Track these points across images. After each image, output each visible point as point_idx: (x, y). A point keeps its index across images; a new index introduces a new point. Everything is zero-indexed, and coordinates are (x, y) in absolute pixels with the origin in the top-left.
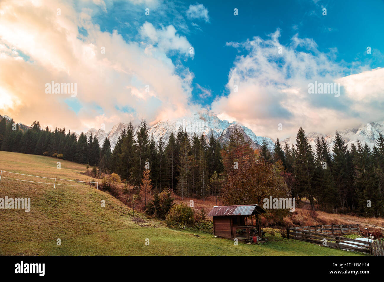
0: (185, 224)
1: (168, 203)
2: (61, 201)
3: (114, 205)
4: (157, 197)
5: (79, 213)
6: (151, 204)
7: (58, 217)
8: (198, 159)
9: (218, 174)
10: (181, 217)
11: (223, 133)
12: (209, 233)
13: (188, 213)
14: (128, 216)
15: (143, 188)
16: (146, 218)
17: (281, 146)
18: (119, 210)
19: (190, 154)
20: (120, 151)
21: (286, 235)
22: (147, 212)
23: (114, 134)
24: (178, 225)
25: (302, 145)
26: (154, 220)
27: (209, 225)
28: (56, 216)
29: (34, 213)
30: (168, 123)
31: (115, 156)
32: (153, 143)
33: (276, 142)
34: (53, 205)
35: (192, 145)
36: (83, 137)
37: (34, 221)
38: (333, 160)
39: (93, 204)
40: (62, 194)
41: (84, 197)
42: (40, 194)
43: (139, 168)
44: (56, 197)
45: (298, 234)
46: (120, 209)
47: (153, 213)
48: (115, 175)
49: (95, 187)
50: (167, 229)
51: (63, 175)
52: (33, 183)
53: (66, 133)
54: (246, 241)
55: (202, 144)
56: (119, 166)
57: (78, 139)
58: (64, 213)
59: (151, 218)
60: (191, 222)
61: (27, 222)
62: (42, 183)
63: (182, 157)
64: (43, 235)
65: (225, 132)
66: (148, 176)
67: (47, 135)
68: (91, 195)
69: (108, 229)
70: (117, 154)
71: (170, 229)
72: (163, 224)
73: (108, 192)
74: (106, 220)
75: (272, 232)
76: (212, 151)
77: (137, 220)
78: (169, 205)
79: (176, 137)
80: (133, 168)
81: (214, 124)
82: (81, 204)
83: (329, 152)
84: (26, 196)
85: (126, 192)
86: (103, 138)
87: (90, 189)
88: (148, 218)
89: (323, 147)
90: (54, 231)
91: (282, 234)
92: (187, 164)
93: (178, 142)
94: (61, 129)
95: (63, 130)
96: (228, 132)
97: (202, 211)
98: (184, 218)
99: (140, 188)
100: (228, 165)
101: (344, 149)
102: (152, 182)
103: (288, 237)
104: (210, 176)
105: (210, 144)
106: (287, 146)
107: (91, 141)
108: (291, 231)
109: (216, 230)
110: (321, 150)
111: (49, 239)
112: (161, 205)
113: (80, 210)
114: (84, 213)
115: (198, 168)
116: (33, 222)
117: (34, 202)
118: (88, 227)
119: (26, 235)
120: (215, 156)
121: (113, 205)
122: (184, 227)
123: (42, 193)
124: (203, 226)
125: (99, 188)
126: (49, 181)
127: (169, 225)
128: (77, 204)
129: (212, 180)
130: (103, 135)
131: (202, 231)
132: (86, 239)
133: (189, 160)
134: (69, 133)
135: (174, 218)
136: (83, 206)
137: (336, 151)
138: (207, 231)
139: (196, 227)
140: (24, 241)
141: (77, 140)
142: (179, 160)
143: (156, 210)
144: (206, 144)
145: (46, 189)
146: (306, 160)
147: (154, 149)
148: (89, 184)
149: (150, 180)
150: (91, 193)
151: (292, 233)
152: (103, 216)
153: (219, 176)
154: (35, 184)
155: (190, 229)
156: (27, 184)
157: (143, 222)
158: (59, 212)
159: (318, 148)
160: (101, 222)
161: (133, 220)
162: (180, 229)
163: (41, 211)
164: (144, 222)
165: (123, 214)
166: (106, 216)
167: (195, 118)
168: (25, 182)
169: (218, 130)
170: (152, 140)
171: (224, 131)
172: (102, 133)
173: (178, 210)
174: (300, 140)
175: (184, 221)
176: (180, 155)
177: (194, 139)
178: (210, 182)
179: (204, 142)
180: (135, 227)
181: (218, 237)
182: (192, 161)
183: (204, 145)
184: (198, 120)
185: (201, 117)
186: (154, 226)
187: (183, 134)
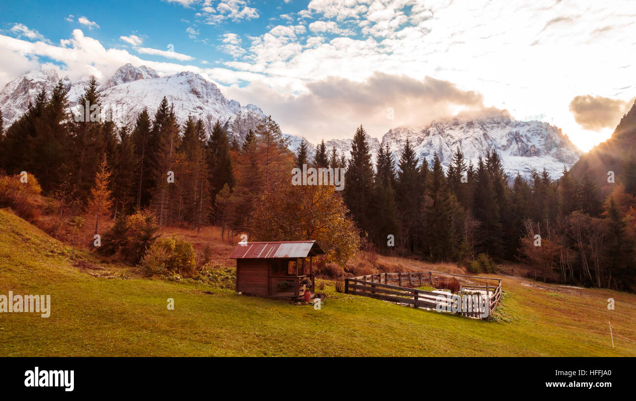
0: (178, 273)
1: (147, 235)
4: (122, 223)
9: (231, 189)
10: (172, 261)
11: (227, 122)
13: (186, 253)
14: (61, 257)
15: (93, 204)
16: (99, 261)
19: (177, 150)
21: (343, 288)
22: (99, 250)
24: (165, 274)
25: (359, 154)
32: (110, 124)
33: (320, 145)
35: (182, 135)
38: (397, 179)
47: (113, 252)
54: (292, 300)
60: (189, 269)
63: (163, 155)
65: (232, 120)
66: (105, 183)
72: (138, 274)
75: (320, 284)
76: (215, 150)
77: (83, 266)
78: (146, 240)
81: (215, 104)
83: (393, 167)
89: (387, 158)
91: (336, 288)
92: (173, 168)
93: (156, 128)
96: (237, 122)
97: (207, 250)
98: (177, 261)
101: (413, 164)
102: (112, 195)
103: (347, 292)
104: (217, 192)
105: (213, 138)
106: (334, 153)
108: (351, 283)
109: (239, 283)
110: (383, 163)
112: (130, 238)
122: (178, 279)
129: (220, 198)
133: (175, 162)
135: (161, 262)
137: (403, 166)
139: (198, 277)
142: (157, 159)
143: (120, 247)
144: (205, 137)
149: (110, 192)
151: (352, 286)
153: (231, 192)
155: (189, 281)
157: (96, 269)
162: (171, 281)
164: (99, 269)
165: (50, 253)
167: (181, 89)
169: (219, 115)
171: (230, 119)
173: (168, 247)
174: (357, 145)
175: (178, 267)
176: (159, 150)
177: (188, 124)
178: (216, 201)
179: (201, 132)
180: (82, 279)
181: (244, 294)
182: (180, 163)
183: (202, 139)
184: (186, 94)
185: (192, 90)
186: (122, 276)
187: (168, 115)
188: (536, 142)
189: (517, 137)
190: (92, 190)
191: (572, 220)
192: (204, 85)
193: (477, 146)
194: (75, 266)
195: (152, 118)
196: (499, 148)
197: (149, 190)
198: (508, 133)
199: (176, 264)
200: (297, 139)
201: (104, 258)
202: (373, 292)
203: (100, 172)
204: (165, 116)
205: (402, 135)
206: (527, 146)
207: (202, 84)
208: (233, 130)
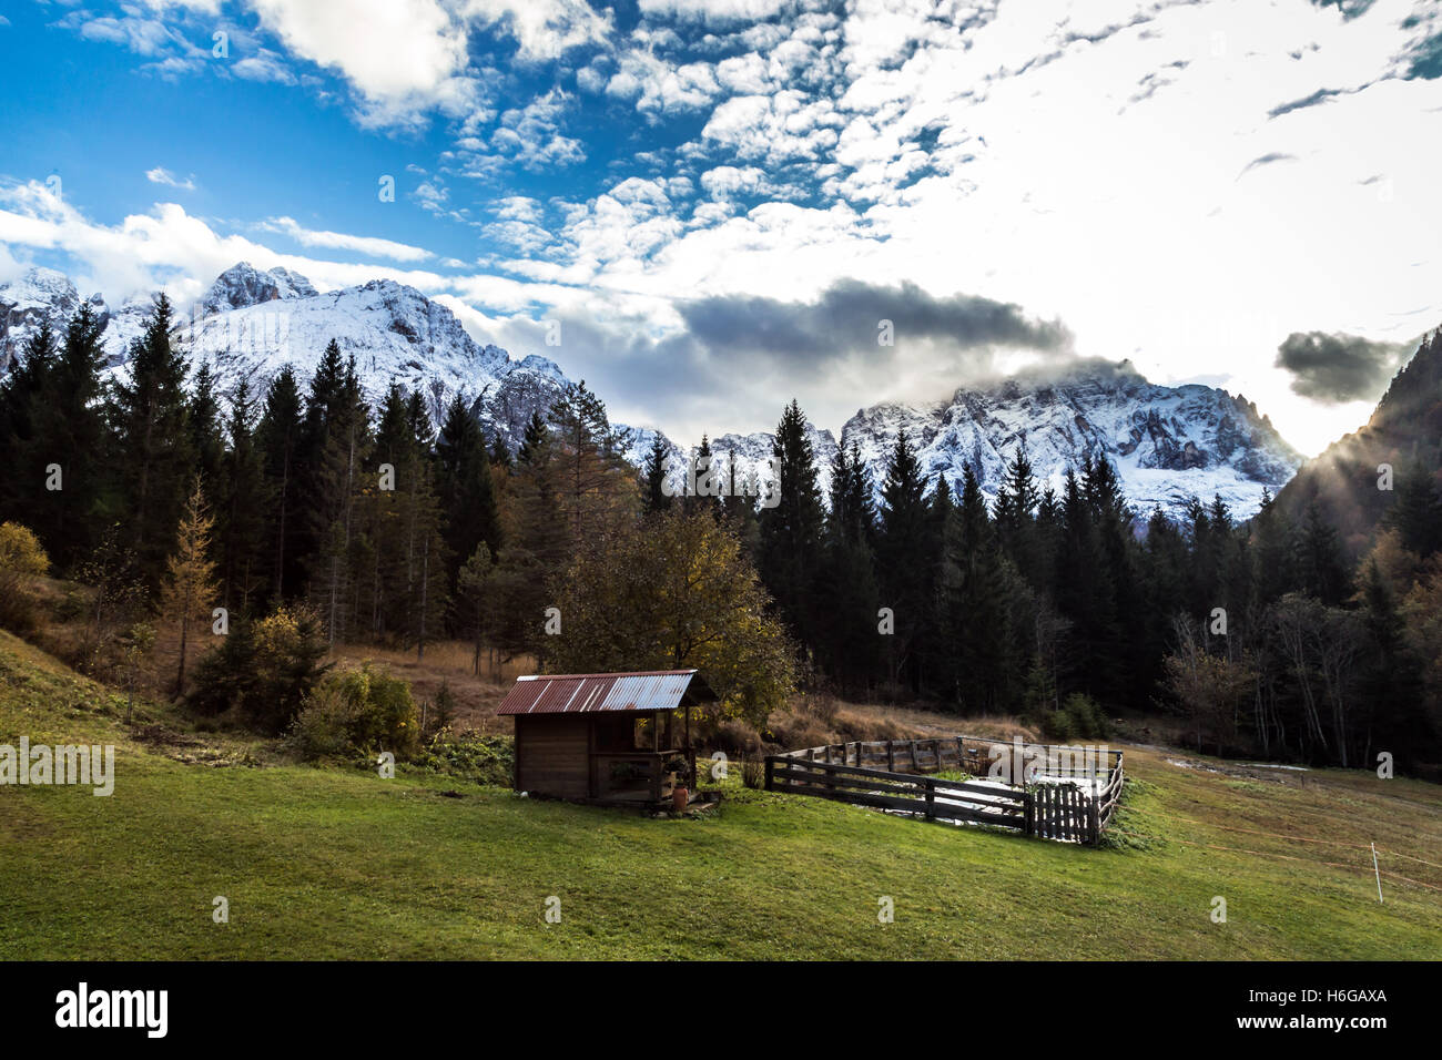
0: (379, 750)
1: (302, 665)
9: (493, 553)
10: (362, 723)
11: (481, 398)
14: (103, 718)
15: (173, 595)
16: (191, 726)
19: (366, 465)
24: (350, 754)
32: (205, 405)
38: (878, 524)
47: (222, 705)
54: (647, 807)
60: (404, 740)
63: (332, 476)
65: (492, 393)
66: (199, 544)
72: (280, 752)
76: (455, 463)
78: (300, 676)
81: (449, 355)
83: (868, 498)
89: (854, 477)
92: (356, 508)
93: (313, 413)
96: (502, 396)
97: (442, 696)
98: (376, 723)
102: (217, 573)
104: (461, 560)
105: (445, 434)
108: (777, 765)
109: (523, 770)
110: (845, 489)
112: (262, 673)
115: (400, 523)
129: (469, 575)
133: (362, 493)
135: (339, 724)
137: (891, 495)
142: (320, 487)
143: (240, 694)
144: (429, 433)
147: (209, 430)
149: (212, 564)
151: (781, 773)
153: (495, 560)
155: (403, 770)
157: (186, 745)
162: (363, 768)
164: (194, 745)
165: (75, 711)
169: (461, 381)
170: (204, 390)
171: (485, 389)
173: (351, 691)
174: (784, 447)
175: (378, 738)
176: (323, 465)
177: (388, 405)
178: (459, 581)
179: (419, 423)
180: (155, 769)
181: (533, 795)
182: (374, 496)
183: (423, 438)
184: (382, 332)
185: (396, 322)
186: (247, 758)
187: (342, 382)
188: (1198, 435)
189: (1152, 425)
190: (170, 563)
191: (1282, 615)
192: (423, 311)
193: (1060, 445)
194: (136, 739)
195: (305, 390)
196: (1111, 450)
197: (300, 560)
198: (1131, 414)
199: (372, 731)
200: (644, 436)
201: (202, 720)
202: (831, 786)
203: (188, 519)
204: (335, 383)
205: (887, 422)
206: (1177, 443)
207: (418, 310)
208: (493, 416)
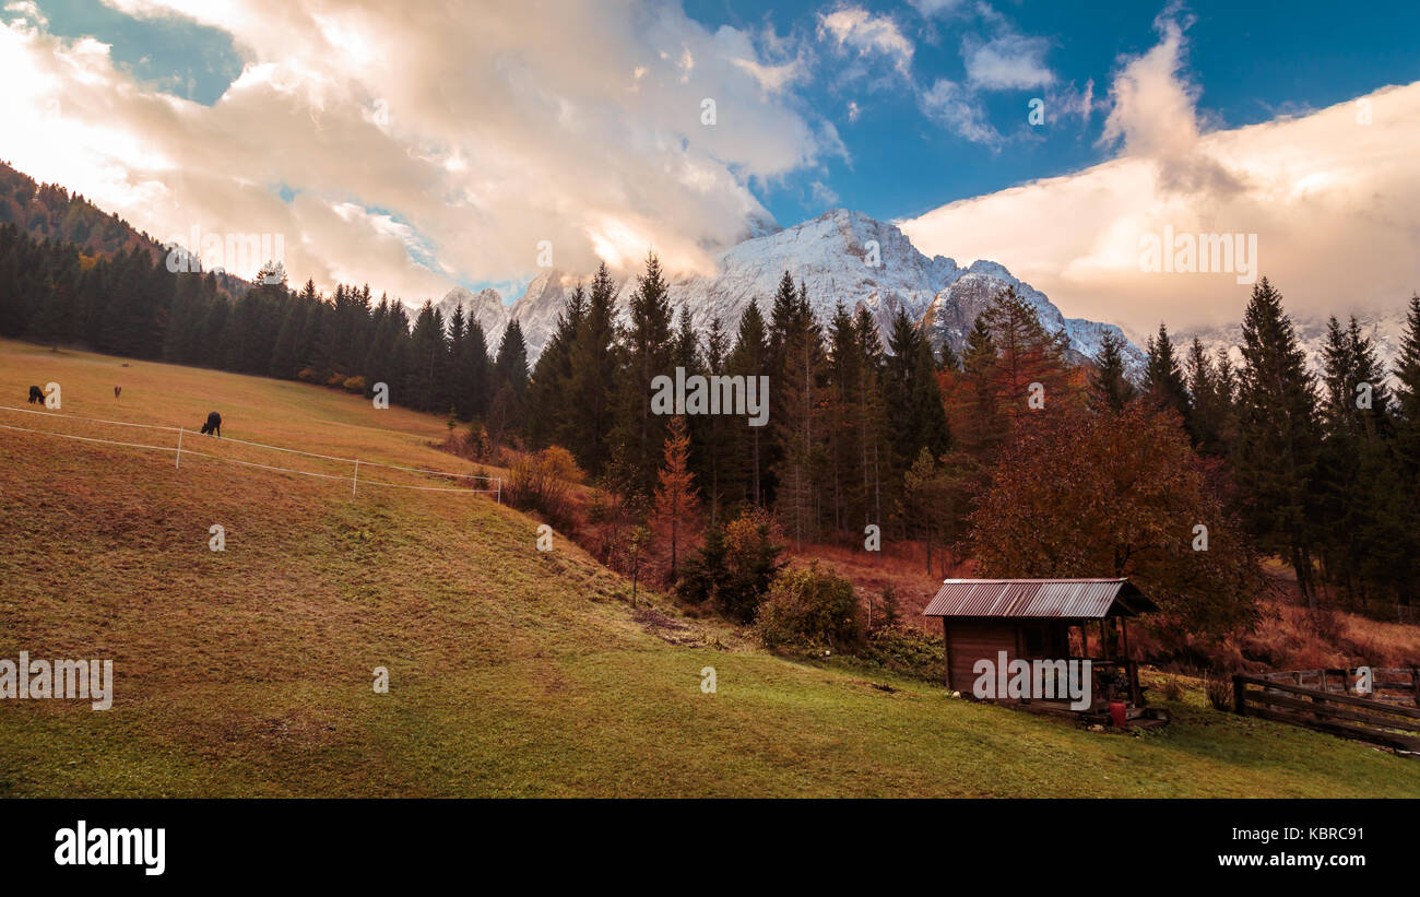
0: (827, 642)
1: (763, 563)
2: (383, 539)
3: (564, 563)
4: (716, 539)
5: (448, 585)
6: (696, 563)
7: (379, 598)
8: (851, 401)
9: (936, 460)
10: (812, 616)
11: (933, 307)
12: (922, 679)
13: (841, 602)
14: (616, 602)
15: (664, 502)
16: (679, 612)
17: (1174, 357)
18: (583, 579)
19: (820, 381)
20: (567, 369)
21: (1229, 700)
22: (682, 591)
23: (532, 308)
24: (801, 643)
25: (1265, 353)
26: (711, 622)
27: (919, 651)
28: (371, 594)
29: (297, 580)
30: (727, 268)
31: (546, 386)
32: (688, 340)
33: (1155, 340)
34: (356, 555)
35: (828, 347)
36: (430, 317)
37: (301, 606)
38: (1395, 411)
39: (492, 553)
40: (382, 516)
41: (459, 530)
42: (308, 514)
43: (641, 431)
44: (364, 526)
45: (1277, 700)
46: (585, 576)
47: (703, 595)
48: (557, 452)
49: (491, 495)
50: (768, 659)
51: (375, 448)
52: (283, 476)
53: (374, 303)
54: (1081, 718)
55: (864, 345)
56: (564, 422)
57: (412, 324)
58: (398, 585)
59: (699, 612)
60: (850, 635)
61: (279, 610)
62: (312, 477)
63: (792, 393)
64: (338, 658)
65: (942, 301)
66: (680, 458)
67: (310, 309)
68: (479, 524)
69: (555, 648)
70: (556, 379)
71: (776, 660)
72: (748, 640)
73: (537, 515)
74: (544, 616)
75: (1168, 686)
76: (903, 373)
77: (651, 620)
78: (764, 574)
79: (768, 320)
80: (618, 431)
81: (900, 271)
82: (449, 553)
83: (1379, 380)
84: (264, 519)
85: (598, 516)
86: (496, 323)
87: (476, 501)
88: (687, 614)
89: (1356, 358)
90: (372, 648)
91: (1211, 697)
92: (814, 420)
93: (775, 338)
94: (355, 289)
95: (361, 294)
96: (952, 302)
97: (887, 596)
98: (824, 618)
99: (652, 502)
100: (974, 426)
102: (695, 482)
103: (1241, 710)
104: (905, 466)
105: (894, 347)
106: (1198, 355)
107: (457, 330)
108: (1249, 687)
109: (954, 670)
110: (1345, 371)
111: (360, 673)
112: (732, 568)
113: (451, 576)
114: (463, 587)
115: (853, 432)
116: (299, 612)
117: (293, 539)
118: (485, 638)
119: (281, 657)
120: (915, 389)
121: (560, 561)
122: (828, 652)
123: (315, 511)
124: (894, 652)
125: (505, 498)
126: (333, 469)
127: (772, 644)
128: (437, 554)
129: (912, 480)
130: (495, 313)
131: (893, 669)
132: (484, 679)
133: (818, 406)
134: (384, 303)
135: (790, 619)
136: (459, 563)
137: (1409, 374)
138: (912, 671)
139: (870, 653)
140: (280, 676)
141: (411, 330)
142: (783, 403)
143: (715, 586)
144: (878, 347)
145: (327, 496)
146: (1282, 408)
147: (691, 360)
148: (466, 483)
149: (691, 475)
150: (479, 516)
151: (1255, 696)
152: (533, 599)
153: (939, 465)
154: (289, 478)
155: (850, 663)
156: (265, 478)
157: (674, 628)
158: (378, 578)
159: (1333, 362)
160: (527, 623)
161: (640, 621)
162: (814, 658)
163: (319, 575)
164: (679, 628)
165: (598, 596)
166: (542, 602)
167: (827, 249)
168: (257, 471)
169: (913, 293)
170: (685, 327)
171: (936, 298)
172: (494, 307)
174: (1256, 331)
175: (826, 632)
176: (784, 383)
177: (837, 324)
178: (906, 486)
179: (869, 337)
180: (648, 646)
181: (964, 696)
182: (830, 409)
183: (873, 351)
184: (838, 256)
185: (850, 246)
186: (718, 643)
187: (796, 308)
190: (659, 474)
194: (637, 620)
195: (768, 319)
197: (772, 468)
199: (821, 625)
201: (688, 607)
202: (1320, 716)
204: (792, 310)
207: (869, 231)
208: (945, 323)
